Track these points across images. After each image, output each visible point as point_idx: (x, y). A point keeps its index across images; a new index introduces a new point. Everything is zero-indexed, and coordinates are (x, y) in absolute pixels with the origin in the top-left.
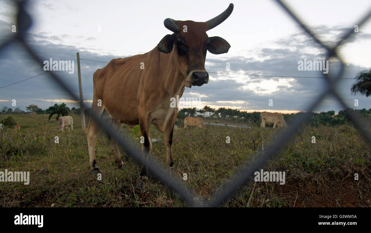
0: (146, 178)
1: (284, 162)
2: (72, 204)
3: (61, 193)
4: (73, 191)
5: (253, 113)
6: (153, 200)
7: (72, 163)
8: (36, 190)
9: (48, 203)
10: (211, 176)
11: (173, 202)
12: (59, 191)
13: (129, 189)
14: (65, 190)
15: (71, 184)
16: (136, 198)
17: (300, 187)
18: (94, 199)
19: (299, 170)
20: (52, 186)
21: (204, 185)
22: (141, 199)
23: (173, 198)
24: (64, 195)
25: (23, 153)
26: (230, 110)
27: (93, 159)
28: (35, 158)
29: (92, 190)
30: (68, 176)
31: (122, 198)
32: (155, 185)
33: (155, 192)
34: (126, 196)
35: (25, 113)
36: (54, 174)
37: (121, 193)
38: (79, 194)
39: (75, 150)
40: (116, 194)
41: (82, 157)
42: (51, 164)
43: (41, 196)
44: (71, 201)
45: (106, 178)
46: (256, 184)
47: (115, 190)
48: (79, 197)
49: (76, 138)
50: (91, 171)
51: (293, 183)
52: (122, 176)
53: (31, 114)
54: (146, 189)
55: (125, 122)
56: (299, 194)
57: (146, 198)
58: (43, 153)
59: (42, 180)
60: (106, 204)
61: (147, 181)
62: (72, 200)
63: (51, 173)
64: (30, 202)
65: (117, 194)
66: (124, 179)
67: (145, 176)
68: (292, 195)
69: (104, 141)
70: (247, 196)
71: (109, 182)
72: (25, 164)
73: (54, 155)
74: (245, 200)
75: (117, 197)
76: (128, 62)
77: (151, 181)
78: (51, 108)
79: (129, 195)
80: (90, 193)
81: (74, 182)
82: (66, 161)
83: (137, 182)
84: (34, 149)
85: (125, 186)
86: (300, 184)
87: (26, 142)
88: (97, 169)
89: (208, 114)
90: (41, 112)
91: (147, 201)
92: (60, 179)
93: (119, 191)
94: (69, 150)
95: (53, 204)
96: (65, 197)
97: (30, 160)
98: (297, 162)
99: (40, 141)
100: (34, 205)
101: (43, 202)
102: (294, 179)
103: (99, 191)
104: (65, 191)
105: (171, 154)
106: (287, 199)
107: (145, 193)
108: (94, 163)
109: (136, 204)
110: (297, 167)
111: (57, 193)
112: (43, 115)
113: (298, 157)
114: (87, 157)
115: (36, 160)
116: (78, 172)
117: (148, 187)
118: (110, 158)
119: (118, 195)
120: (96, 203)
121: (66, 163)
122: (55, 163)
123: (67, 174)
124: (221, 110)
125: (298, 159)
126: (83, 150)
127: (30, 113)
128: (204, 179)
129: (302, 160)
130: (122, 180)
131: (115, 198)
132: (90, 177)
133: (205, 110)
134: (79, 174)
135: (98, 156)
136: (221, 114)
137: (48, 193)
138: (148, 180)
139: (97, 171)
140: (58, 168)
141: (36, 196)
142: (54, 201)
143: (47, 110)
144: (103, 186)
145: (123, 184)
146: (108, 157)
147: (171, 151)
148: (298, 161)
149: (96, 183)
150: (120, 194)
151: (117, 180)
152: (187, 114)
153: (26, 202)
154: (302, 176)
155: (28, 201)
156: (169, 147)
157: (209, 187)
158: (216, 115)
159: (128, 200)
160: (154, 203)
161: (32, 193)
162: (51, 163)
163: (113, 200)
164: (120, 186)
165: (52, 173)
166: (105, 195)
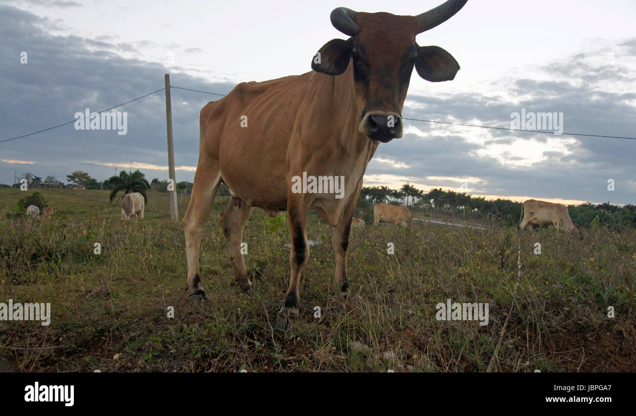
0: (296, 311)
1: (560, 291)
2: (152, 355)
3: (132, 334)
4: (156, 332)
5: (495, 201)
6: (307, 354)
7: (154, 279)
8: (86, 328)
9: (108, 352)
10: (419, 314)
11: (346, 359)
12: (128, 331)
13: (262, 331)
14: (141, 329)
15: (151, 318)
16: (276, 349)
17: (588, 340)
18: (195, 347)
19: (588, 307)
20: (116, 320)
21: (405, 329)
22: (285, 351)
23: (345, 351)
24: (138, 338)
25: (62, 258)
26: (451, 195)
27: (194, 274)
28: (84, 268)
29: (191, 330)
30: (145, 303)
31: (249, 348)
32: (312, 326)
33: (313, 338)
34: (257, 344)
35: (64, 187)
36: (119, 298)
37: (247, 339)
38: (167, 337)
39: (159, 257)
40: (237, 339)
41: (173, 270)
42: (113, 281)
43: (95, 337)
44: (151, 350)
45: (219, 309)
46: (504, 332)
47: (237, 333)
48: (167, 343)
49: (160, 234)
50: (190, 296)
51: (577, 332)
52: (248, 306)
53: (75, 188)
54: (295, 332)
55: (261, 205)
56: (588, 354)
57: (295, 348)
58: (100, 260)
59: (97, 309)
60: (218, 358)
61: (296, 318)
62: (154, 348)
63: (114, 297)
64: (74, 350)
65: (239, 339)
66: (254, 313)
67: (293, 307)
68: (575, 357)
69: (214, 241)
70: (486, 353)
71: (225, 317)
72: (66, 278)
73: (119, 265)
74: (483, 360)
75: (239, 346)
76: (270, 89)
77: (304, 317)
78: (114, 180)
79: (261, 343)
80: (189, 336)
81: (157, 314)
82: (142, 277)
83: (278, 318)
84: (82, 251)
85: (253, 325)
86: (588, 335)
87: (67, 238)
88: (202, 293)
89: (409, 200)
90: (95, 186)
91: (297, 355)
92: (132, 308)
93: (244, 334)
94: (149, 256)
95: (117, 354)
96: (139, 342)
97: (74, 271)
98: (585, 293)
99: (94, 237)
100: (81, 355)
101: (99, 349)
102: (579, 324)
103: (204, 334)
104: (141, 331)
105: (344, 268)
106: (564, 363)
107: (293, 339)
108: (197, 279)
109: (276, 360)
110: (584, 303)
111: (125, 333)
112: (98, 191)
113: (586, 283)
114: (181, 269)
115: (85, 271)
116: (165, 297)
117: (299, 329)
118: (225, 273)
119: (241, 342)
120: (199, 355)
121: (143, 279)
122: (121, 279)
123: (145, 299)
124: (436, 194)
125: (588, 287)
126: (173, 257)
127: (74, 186)
128: (405, 317)
129: (594, 290)
130: (250, 313)
131: (236, 346)
132: (187, 306)
133: (404, 192)
134: (167, 301)
135: (203, 269)
136: (434, 201)
137: (107, 334)
138: (299, 316)
139: (201, 296)
140: (128, 288)
141: (85, 338)
142: (120, 349)
143: (106, 182)
144: (213, 324)
145: (251, 321)
146: (222, 271)
147: (344, 261)
148: (587, 290)
149: (199, 318)
150: (245, 339)
151: (240, 313)
152: (369, 200)
153: (67, 349)
154: (594, 320)
155: (70, 347)
156: (341, 254)
157: (415, 334)
158: (426, 203)
159: (259, 352)
160: (311, 358)
161: (78, 332)
162: (115, 278)
163: (231, 351)
164: (245, 325)
165: (117, 298)
166: (216, 340)
